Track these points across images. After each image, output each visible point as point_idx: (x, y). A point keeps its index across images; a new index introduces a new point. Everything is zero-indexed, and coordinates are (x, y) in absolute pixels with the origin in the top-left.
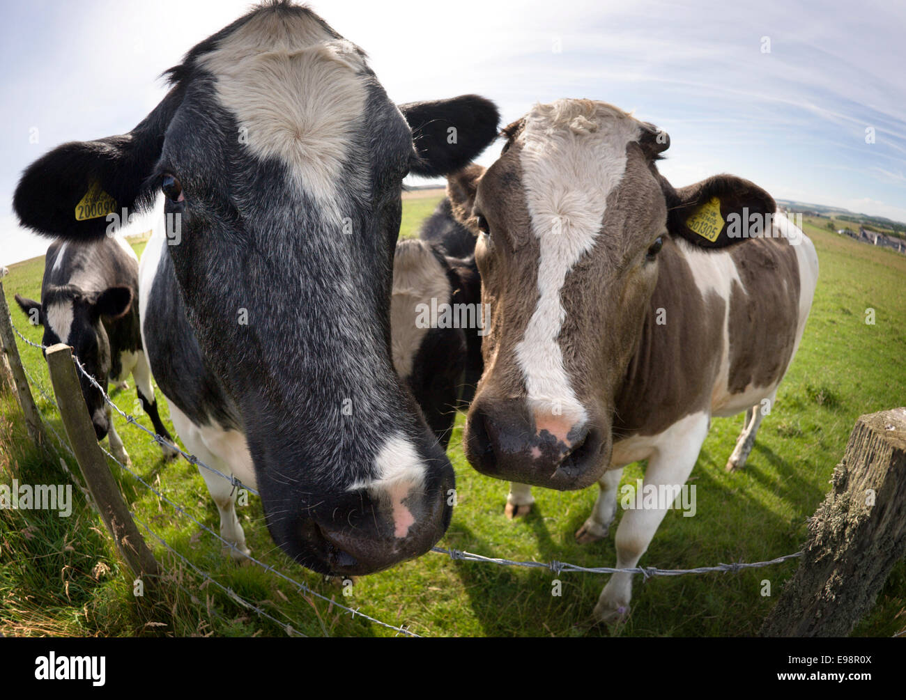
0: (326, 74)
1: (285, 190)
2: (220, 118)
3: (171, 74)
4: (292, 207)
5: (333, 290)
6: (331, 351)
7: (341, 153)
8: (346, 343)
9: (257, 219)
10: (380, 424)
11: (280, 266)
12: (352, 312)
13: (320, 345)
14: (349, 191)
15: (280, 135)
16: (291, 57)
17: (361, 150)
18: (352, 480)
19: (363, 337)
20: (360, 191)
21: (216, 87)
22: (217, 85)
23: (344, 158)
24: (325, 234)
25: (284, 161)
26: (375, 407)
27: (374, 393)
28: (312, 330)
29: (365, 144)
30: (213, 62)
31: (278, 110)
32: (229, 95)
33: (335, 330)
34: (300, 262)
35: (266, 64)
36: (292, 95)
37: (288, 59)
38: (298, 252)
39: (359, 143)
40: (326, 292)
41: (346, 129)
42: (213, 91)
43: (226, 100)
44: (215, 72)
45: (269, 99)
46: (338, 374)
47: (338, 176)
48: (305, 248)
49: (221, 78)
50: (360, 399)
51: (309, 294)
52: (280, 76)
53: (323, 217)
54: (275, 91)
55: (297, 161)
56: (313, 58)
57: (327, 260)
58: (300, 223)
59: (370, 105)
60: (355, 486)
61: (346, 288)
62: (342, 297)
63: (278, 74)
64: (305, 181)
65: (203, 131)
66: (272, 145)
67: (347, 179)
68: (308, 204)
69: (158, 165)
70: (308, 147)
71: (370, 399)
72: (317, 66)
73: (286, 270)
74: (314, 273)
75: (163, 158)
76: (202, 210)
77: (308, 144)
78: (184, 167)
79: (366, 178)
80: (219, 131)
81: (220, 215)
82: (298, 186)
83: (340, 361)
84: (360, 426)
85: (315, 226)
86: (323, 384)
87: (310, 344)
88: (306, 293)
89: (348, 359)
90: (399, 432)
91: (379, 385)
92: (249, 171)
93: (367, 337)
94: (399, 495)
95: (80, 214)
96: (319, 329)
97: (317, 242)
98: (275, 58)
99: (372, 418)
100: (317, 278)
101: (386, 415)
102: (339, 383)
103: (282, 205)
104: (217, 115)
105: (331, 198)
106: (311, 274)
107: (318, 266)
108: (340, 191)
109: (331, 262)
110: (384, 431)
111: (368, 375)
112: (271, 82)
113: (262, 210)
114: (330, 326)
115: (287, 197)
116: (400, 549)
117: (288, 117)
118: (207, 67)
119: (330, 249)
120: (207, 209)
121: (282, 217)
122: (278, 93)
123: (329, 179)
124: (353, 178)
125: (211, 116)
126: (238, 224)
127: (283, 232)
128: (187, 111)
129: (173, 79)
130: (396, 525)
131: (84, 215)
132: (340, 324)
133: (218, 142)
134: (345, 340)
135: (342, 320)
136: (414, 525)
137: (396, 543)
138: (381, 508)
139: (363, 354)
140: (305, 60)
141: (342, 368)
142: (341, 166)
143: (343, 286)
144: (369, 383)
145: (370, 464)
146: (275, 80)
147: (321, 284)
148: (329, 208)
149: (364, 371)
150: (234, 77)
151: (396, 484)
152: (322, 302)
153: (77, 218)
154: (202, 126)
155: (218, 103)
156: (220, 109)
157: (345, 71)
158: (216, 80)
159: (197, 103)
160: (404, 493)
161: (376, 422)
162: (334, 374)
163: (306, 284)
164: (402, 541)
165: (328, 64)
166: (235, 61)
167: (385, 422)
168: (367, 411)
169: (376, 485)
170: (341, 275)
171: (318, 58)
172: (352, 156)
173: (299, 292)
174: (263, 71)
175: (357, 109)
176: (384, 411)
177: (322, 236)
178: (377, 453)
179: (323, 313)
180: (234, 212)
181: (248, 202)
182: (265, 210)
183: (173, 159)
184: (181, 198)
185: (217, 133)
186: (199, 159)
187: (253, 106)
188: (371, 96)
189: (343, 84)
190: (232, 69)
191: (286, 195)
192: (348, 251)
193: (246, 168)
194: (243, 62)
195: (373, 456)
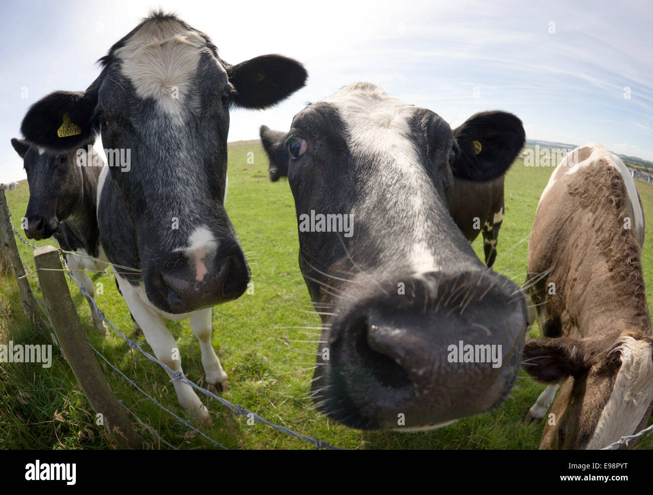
0: (180, 51)
1: (155, 111)
2: (123, 82)
3: (103, 61)
4: (158, 119)
5: (175, 156)
6: (171, 184)
7: (183, 90)
8: (179, 180)
9: (142, 127)
10: (194, 220)
11: (152, 147)
12: (184, 165)
13: (167, 181)
14: (189, 110)
15: (153, 86)
16: (161, 45)
17: (195, 88)
18: (175, 247)
19: (189, 177)
20: (195, 108)
21: (122, 66)
22: (122, 65)
23: (186, 92)
24: (173, 130)
25: (155, 98)
26: (191, 212)
27: (192, 205)
28: (163, 175)
29: (197, 84)
30: (122, 53)
31: (152, 73)
32: (129, 69)
33: (174, 174)
34: (160, 144)
35: (148, 50)
36: (161, 65)
37: (159, 46)
38: (160, 139)
39: (194, 84)
40: (172, 156)
41: (187, 78)
42: (120, 68)
43: (126, 72)
44: (123, 58)
45: (148, 68)
46: (174, 194)
47: (183, 102)
48: (163, 137)
49: (125, 61)
50: (184, 207)
51: (164, 158)
52: (155, 56)
53: (173, 122)
54: (152, 64)
55: (162, 97)
56: (173, 43)
57: (173, 141)
58: (161, 126)
59: (201, 63)
60: (177, 250)
61: (183, 155)
62: (179, 159)
63: (154, 55)
64: (165, 106)
65: (114, 89)
66: (149, 91)
67: (187, 103)
68: (166, 117)
69: (96, 109)
70: (167, 90)
71: (189, 207)
72: (175, 48)
73: (154, 149)
74: (166, 148)
75: (98, 105)
76: (116, 127)
77: (167, 88)
78: (106, 107)
79: (198, 101)
80: (122, 88)
81: (125, 128)
82: (161, 109)
83: (175, 188)
84: (183, 220)
85: (168, 127)
86: (167, 200)
87: (162, 182)
88: (162, 158)
89: (180, 187)
90: (204, 225)
91: (196, 201)
92: (138, 105)
93: (191, 177)
94: (199, 256)
95: (61, 133)
96: (167, 174)
97: (169, 134)
98: (152, 47)
99: (190, 216)
100: (168, 150)
101: (198, 216)
102: (174, 199)
103: (153, 118)
104: (121, 80)
105: (178, 113)
106: (165, 149)
107: (169, 145)
108: (184, 109)
109: (175, 143)
110: (195, 223)
111: (190, 196)
112: (151, 60)
113: (144, 122)
114: (171, 172)
115: (155, 115)
116: (199, 288)
117: (158, 77)
118: (119, 56)
119: (175, 137)
120: (119, 126)
121: (153, 124)
122: (153, 65)
123: (178, 104)
124: (191, 102)
125: (119, 81)
126: (133, 131)
127: (153, 131)
128: (108, 80)
129: (104, 63)
130: (197, 273)
131: (62, 134)
132: (177, 171)
133: (122, 93)
134: (179, 179)
135: (178, 170)
136: (207, 274)
137: (196, 284)
138: (189, 262)
139: (188, 185)
140: (169, 45)
141: (176, 191)
142: (184, 96)
143: (181, 154)
144: (190, 199)
145: (186, 239)
146: (152, 58)
147: (169, 153)
148: (176, 118)
149: (188, 193)
150: (131, 59)
151: (198, 250)
152: (169, 161)
153: (59, 136)
154: (114, 86)
155: (122, 74)
156: (123, 77)
157: (191, 48)
158: (122, 62)
159: (112, 75)
160: (203, 255)
161: (192, 219)
162: (172, 194)
163: (162, 154)
164: (200, 283)
165: (182, 45)
166: (133, 51)
167: (197, 219)
168: (187, 213)
169: (188, 250)
170: (180, 148)
171: (176, 43)
172: (190, 91)
173: (159, 157)
174: (146, 54)
175: (193, 66)
176: (196, 214)
177: (172, 131)
178: (190, 234)
179: (169, 166)
180: (131, 125)
181: (137, 120)
182: (146, 123)
183: (102, 104)
184: (107, 123)
185: (121, 89)
186: (113, 103)
187: (141, 73)
188: (202, 58)
189: (187, 55)
190: (131, 56)
191: (155, 114)
192: (186, 138)
193: (136, 104)
194: (136, 52)
195: (188, 235)
